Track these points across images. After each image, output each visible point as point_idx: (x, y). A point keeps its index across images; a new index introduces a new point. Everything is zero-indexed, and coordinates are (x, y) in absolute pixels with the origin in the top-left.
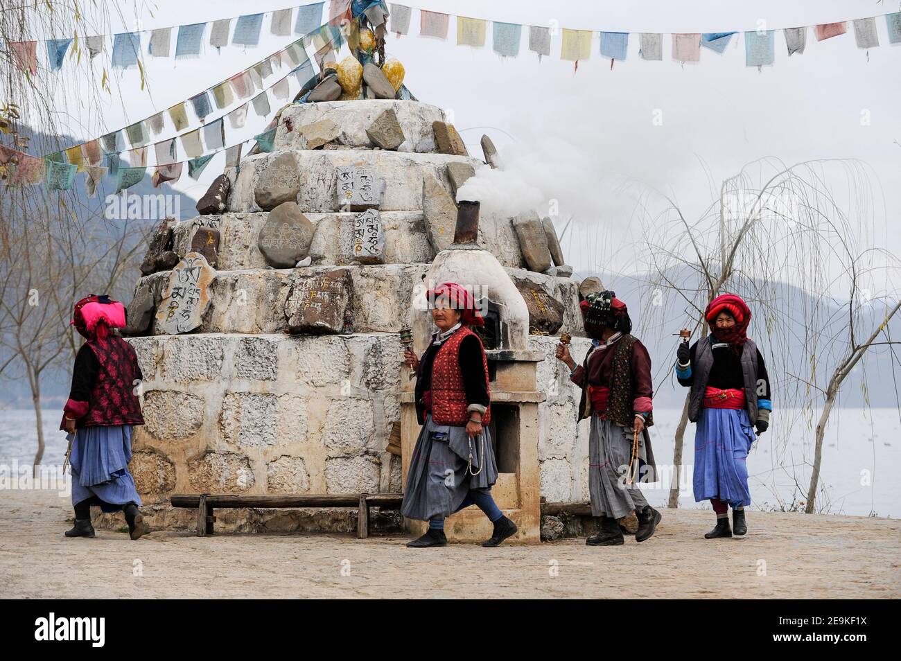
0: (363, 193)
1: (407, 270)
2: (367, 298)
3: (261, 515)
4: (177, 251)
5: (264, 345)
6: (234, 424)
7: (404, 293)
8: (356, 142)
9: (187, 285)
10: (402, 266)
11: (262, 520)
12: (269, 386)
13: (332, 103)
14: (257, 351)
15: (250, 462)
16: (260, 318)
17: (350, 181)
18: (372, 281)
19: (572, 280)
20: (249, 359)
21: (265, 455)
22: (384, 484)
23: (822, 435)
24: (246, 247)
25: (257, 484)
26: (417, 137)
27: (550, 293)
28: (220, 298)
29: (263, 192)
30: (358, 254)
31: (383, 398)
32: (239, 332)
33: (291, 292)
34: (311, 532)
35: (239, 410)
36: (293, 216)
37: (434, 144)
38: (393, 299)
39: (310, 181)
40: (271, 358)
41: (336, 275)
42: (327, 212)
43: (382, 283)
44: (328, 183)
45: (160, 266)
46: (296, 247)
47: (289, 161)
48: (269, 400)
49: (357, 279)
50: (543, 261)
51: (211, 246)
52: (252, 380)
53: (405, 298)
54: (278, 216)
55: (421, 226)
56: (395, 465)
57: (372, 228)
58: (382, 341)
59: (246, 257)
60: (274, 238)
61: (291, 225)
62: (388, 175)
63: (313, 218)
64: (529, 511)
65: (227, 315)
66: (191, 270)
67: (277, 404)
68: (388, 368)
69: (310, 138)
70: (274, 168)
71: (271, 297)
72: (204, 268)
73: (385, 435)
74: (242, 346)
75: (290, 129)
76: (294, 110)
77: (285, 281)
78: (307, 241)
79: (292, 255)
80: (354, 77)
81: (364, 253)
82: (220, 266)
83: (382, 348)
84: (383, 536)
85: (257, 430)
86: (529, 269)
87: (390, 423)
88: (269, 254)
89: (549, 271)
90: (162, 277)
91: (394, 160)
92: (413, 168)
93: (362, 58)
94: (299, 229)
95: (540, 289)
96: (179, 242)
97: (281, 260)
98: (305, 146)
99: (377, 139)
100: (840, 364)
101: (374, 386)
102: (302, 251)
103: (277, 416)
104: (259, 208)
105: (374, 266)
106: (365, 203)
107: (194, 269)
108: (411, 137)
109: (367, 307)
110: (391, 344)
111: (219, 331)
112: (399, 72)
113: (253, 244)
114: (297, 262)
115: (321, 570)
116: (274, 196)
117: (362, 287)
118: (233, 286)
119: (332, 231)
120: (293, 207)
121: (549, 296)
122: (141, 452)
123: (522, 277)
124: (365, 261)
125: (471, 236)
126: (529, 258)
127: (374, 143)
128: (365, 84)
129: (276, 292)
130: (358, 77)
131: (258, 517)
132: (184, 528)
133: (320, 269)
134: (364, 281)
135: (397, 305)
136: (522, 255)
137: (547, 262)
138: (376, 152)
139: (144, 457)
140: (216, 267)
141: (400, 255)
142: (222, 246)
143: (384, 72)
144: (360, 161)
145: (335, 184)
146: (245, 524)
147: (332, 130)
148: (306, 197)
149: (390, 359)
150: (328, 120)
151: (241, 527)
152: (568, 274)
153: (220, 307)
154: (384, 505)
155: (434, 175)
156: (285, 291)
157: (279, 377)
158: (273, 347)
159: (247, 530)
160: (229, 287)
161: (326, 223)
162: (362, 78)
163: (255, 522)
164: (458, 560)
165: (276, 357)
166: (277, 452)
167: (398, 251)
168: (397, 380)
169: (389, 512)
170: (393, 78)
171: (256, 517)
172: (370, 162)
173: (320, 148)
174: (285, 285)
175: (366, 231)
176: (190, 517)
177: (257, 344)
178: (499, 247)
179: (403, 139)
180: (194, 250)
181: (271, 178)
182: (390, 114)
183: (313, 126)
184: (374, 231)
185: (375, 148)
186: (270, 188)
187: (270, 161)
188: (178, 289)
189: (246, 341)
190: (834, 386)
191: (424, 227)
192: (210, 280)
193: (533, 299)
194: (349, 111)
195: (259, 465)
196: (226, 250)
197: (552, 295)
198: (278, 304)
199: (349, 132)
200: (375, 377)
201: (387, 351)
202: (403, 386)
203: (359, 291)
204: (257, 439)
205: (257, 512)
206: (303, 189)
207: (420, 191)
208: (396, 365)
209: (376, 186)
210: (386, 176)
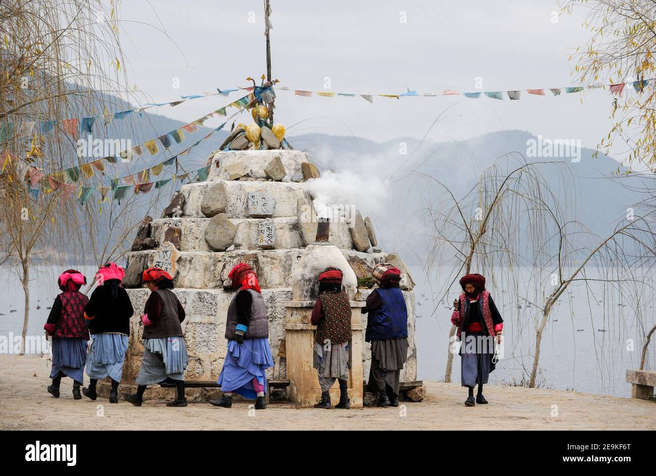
0: (263, 208)
1: (289, 254)
2: (267, 269)
3: (208, 391)
4: (155, 237)
5: (209, 296)
6: (192, 340)
7: (287, 266)
8: (258, 175)
9: (164, 260)
10: (286, 250)
11: (208, 394)
12: (212, 319)
13: (243, 151)
14: (206, 299)
15: (201, 362)
16: (206, 280)
17: (255, 201)
18: (269, 260)
19: (381, 255)
20: (201, 304)
21: (210, 357)
22: (276, 374)
23: (540, 338)
24: (197, 238)
25: (205, 374)
26: (293, 172)
27: (369, 264)
28: (183, 268)
29: (206, 206)
30: (261, 244)
31: (276, 326)
32: (194, 288)
33: (224, 266)
34: (236, 401)
35: (195, 332)
36: (224, 221)
37: (302, 176)
38: (281, 270)
39: (233, 200)
40: (213, 304)
41: (249, 257)
42: (243, 218)
43: (274, 261)
44: (243, 201)
45: (145, 247)
46: (226, 240)
47: (221, 188)
48: (212, 327)
49: (261, 258)
50: (365, 245)
51: (176, 237)
52: (203, 316)
53: (287, 269)
54: (215, 221)
55: (296, 227)
56: (283, 363)
57: (269, 229)
58: (275, 294)
59: (196, 243)
60: (213, 235)
61: (223, 226)
62: (277, 196)
63: (235, 222)
64: (356, 390)
65: (187, 278)
66: (166, 252)
67: (216, 329)
68: (278, 309)
69: (232, 173)
70: (212, 192)
71: (212, 268)
72: (174, 251)
73: (277, 346)
74: (197, 296)
75: (218, 166)
76: (221, 155)
77: (220, 259)
78: (232, 236)
79: (224, 244)
80: (256, 135)
81: (265, 244)
82: (181, 249)
83: (275, 298)
84: (276, 403)
85: (205, 343)
86: (357, 250)
87: (280, 340)
88: (211, 243)
89: (368, 251)
90: (147, 254)
91: (280, 188)
92: (291, 193)
93: (260, 123)
94: (227, 229)
95: (363, 262)
96: (155, 232)
97: (217, 247)
98: (228, 178)
99: (271, 175)
100: (552, 292)
101: (271, 319)
102: (229, 242)
103: (216, 335)
104: (204, 216)
105: (270, 251)
106: (265, 214)
107: (168, 251)
108: (289, 172)
109: (266, 274)
110: (280, 296)
111: (182, 286)
112: (281, 131)
113: (201, 237)
114: (227, 248)
115: (253, 423)
116: (213, 209)
117: (263, 263)
118: (190, 261)
119: (246, 230)
120: (224, 216)
121: (368, 266)
122: (137, 355)
123: (353, 255)
124: (265, 248)
125: (325, 237)
126: (357, 244)
127: (268, 177)
128: (262, 139)
129: (215, 265)
130: (258, 135)
131: (206, 392)
132: (163, 398)
133: (240, 252)
134: (265, 259)
135: (283, 273)
136: (353, 241)
137: (367, 246)
138: (269, 183)
139: (139, 358)
140: (179, 249)
141: (284, 244)
142: (183, 237)
143: (273, 132)
144: (261, 188)
145: (247, 202)
146: (199, 396)
147: (244, 169)
148: (230, 209)
149: (280, 304)
150: (241, 163)
151: (196, 398)
152: (379, 251)
153: (183, 273)
154: (276, 385)
155: (303, 196)
156: (220, 265)
157: (218, 314)
158: (214, 297)
159: (200, 400)
160: (188, 262)
161: (242, 225)
162: (260, 135)
163: (204, 395)
164: (321, 418)
165: (216, 303)
166: (217, 356)
167: (283, 241)
168: (283, 316)
169: (279, 389)
170: (278, 135)
171: (205, 392)
172: (267, 189)
173: (237, 179)
174: (220, 261)
175: (266, 230)
176: (167, 392)
177: (205, 296)
178: (340, 237)
179: (285, 174)
180: (166, 240)
181: (210, 198)
182: (278, 160)
183: (233, 167)
184: (270, 231)
185: (269, 180)
186: (210, 204)
187: (209, 187)
188: (159, 262)
189: (199, 293)
190: (548, 306)
191: (298, 227)
192: (177, 258)
193: (359, 269)
194: (254, 157)
195: (206, 363)
196: (185, 239)
197: (370, 265)
198: (216, 272)
199: (254, 170)
200: (271, 314)
201: (278, 299)
202: (287, 319)
203: (262, 265)
204: (205, 349)
205: (205, 390)
206: (229, 204)
207: (295, 205)
208: (283, 308)
209: (270, 204)
210: (276, 197)
